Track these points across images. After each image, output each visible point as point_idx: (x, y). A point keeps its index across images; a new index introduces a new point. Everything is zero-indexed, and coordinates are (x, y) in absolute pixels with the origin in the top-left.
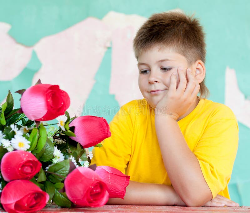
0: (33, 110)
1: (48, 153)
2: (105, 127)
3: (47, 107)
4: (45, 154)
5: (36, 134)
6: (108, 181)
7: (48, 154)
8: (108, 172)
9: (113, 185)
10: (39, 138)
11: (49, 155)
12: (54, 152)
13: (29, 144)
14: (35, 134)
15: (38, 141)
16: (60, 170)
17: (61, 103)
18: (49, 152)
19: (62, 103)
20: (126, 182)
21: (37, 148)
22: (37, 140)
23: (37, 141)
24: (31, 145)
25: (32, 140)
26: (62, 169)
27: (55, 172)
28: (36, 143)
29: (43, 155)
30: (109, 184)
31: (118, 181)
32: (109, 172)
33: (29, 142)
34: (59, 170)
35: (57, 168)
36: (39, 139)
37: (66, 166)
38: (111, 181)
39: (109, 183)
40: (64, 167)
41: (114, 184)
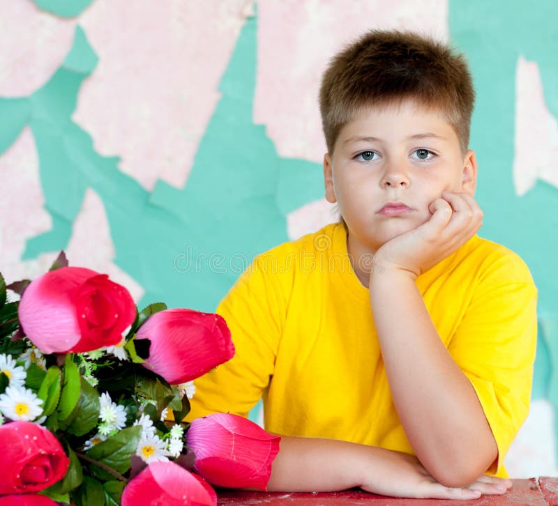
0: (47, 335)
1: (84, 417)
2: (221, 339)
3: (79, 331)
4: (78, 419)
5: (57, 379)
6: (229, 454)
7: (86, 419)
8: (230, 433)
9: (242, 463)
10: (63, 386)
11: (89, 422)
12: (102, 412)
13: (40, 406)
14: (53, 379)
15: (61, 395)
16: (115, 454)
17: (114, 316)
18: (89, 415)
19: (116, 316)
20: (271, 453)
21: (58, 409)
22: (59, 393)
23: (59, 396)
24: (45, 407)
25: (46, 397)
26: (119, 451)
27: (104, 456)
28: (58, 400)
29: (74, 421)
30: (232, 461)
31: (252, 452)
32: (233, 432)
33: (41, 402)
34: (113, 453)
35: (107, 449)
36: (64, 389)
37: (129, 443)
38: (236, 454)
39: (231, 458)
40: (124, 444)
41: (245, 460)
